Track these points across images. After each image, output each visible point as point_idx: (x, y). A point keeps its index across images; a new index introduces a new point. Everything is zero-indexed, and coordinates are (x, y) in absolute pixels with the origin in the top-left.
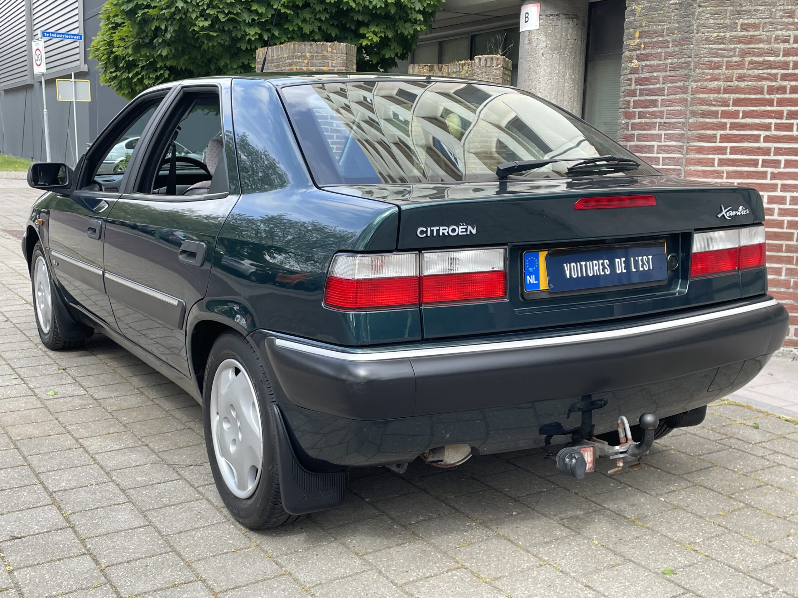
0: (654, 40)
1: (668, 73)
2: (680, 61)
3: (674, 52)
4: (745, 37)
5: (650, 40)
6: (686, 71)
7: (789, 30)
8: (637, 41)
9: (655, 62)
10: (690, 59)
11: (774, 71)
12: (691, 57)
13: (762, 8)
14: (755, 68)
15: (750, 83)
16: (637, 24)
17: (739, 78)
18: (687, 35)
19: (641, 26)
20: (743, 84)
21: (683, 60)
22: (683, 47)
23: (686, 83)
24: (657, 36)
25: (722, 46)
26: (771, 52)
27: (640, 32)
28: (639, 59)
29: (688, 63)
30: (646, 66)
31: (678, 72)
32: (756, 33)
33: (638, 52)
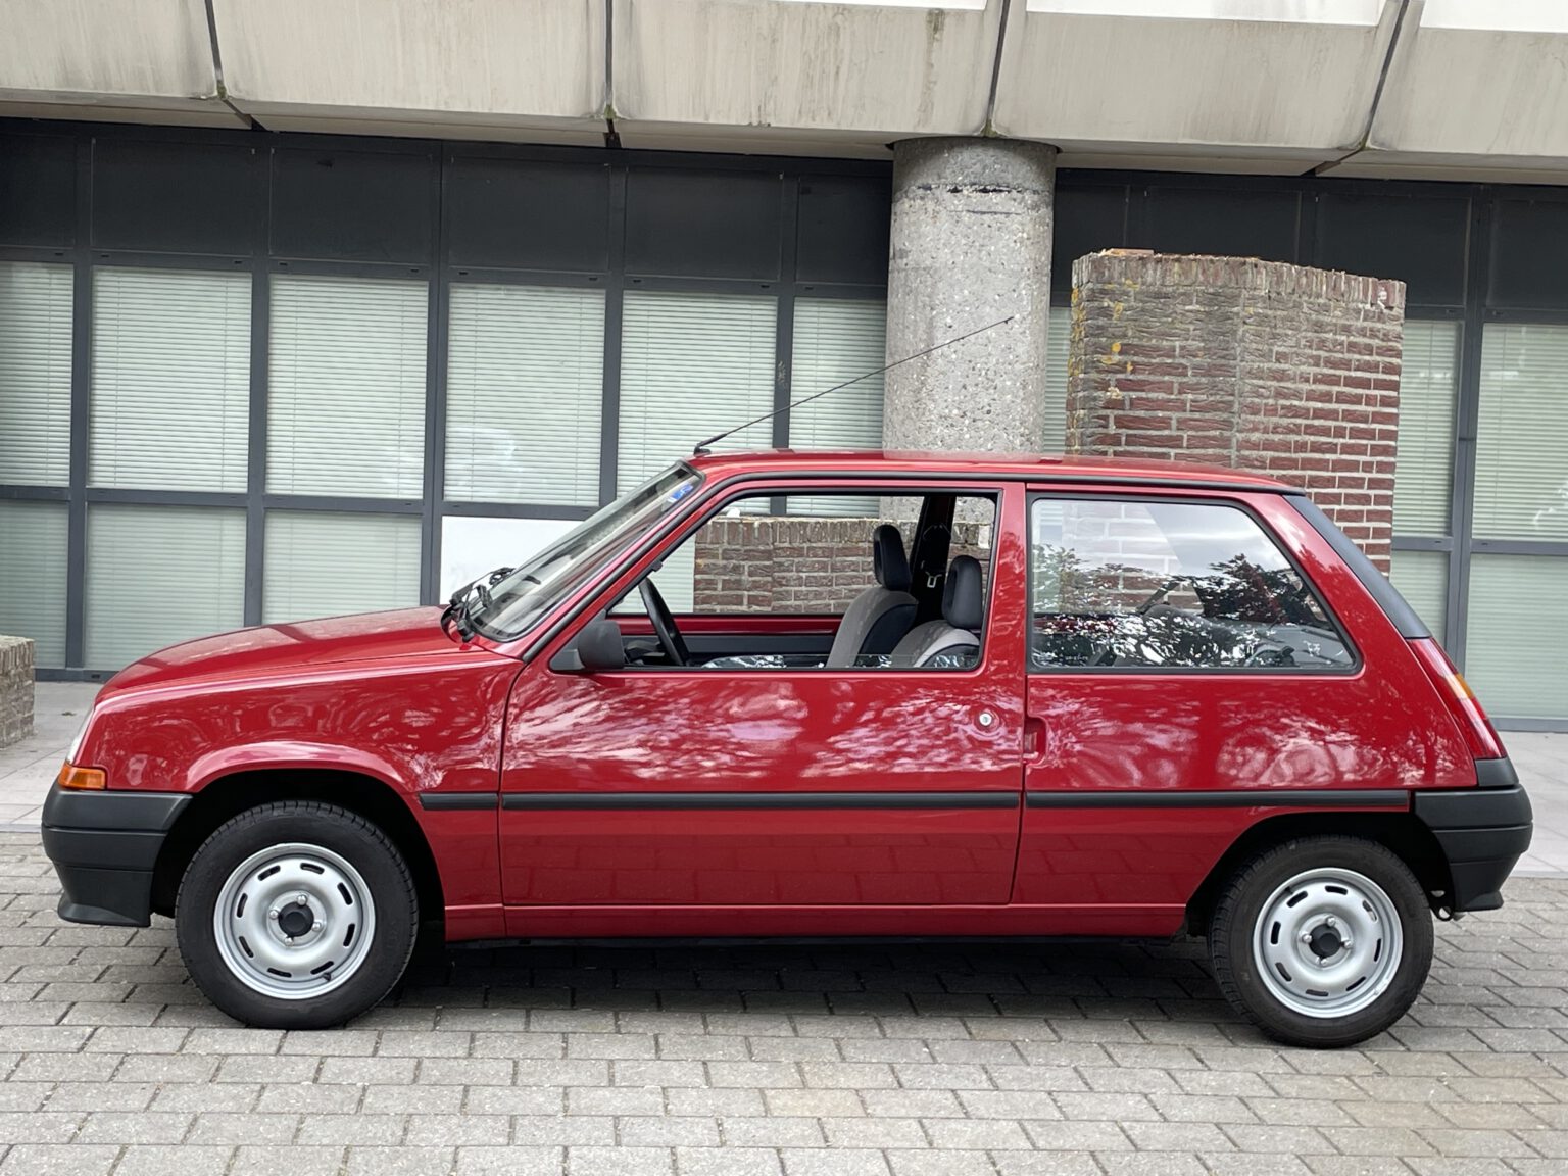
0: (1153, 361)
1: (1188, 415)
2: (1211, 399)
3: (1198, 383)
4: (1277, 371)
5: (1146, 361)
6: (1225, 416)
7: (1309, 365)
8: (1116, 358)
9: (1161, 396)
10: (1231, 398)
11: (1299, 421)
12: (1233, 395)
13: (1290, 332)
14: (1285, 416)
15: (1281, 436)
16: (1118, 332)
17: (1275, 428)
18: (1223, 362)
19: (1125, 336)
20: (1277, 438)
21: (1218, 397)
22: (1217, 379)
23: (1227, 434)
24: (1159, 356)
25: (1261, 382)
26: (1297, 395)
27: (1122, 345)
28: (1122, 386)
29: (1230, 404)
30: (1138, 399)
31: (1207, 416)
32: (1286, 367)
33: (1120, 376)
